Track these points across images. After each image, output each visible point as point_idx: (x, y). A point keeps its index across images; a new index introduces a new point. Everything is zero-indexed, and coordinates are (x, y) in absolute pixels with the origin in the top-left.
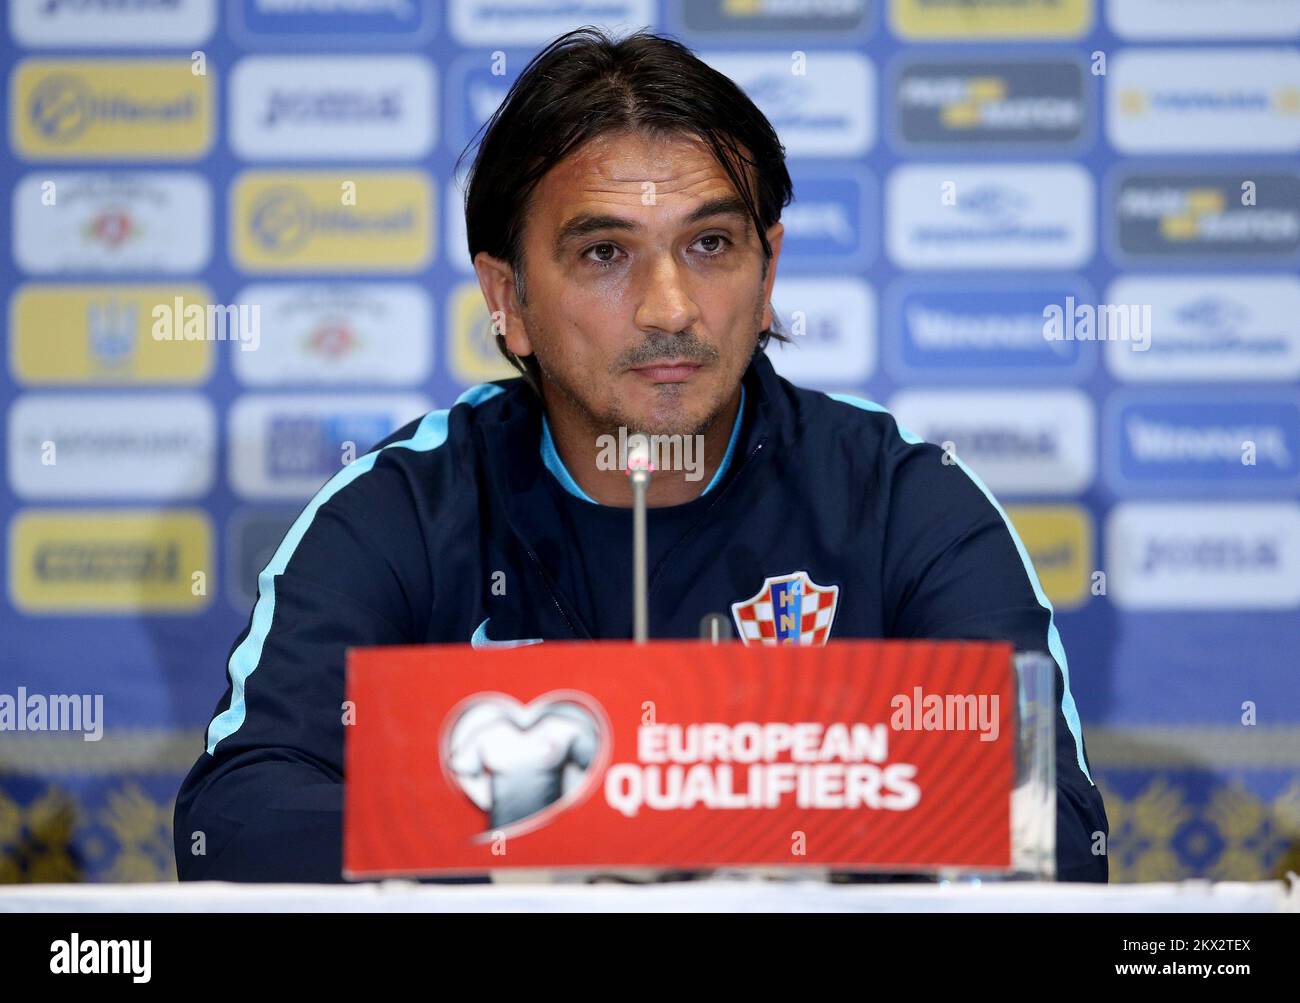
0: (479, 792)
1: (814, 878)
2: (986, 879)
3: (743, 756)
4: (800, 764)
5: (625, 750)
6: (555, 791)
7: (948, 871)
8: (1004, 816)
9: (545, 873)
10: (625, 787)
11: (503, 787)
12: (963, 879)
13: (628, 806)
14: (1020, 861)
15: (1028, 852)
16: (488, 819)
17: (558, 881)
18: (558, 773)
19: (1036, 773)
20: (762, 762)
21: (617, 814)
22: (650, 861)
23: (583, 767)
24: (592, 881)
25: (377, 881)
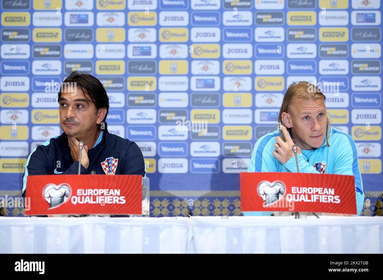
0: (49, 200)
1: (107, 216)
2: (137, 216)
3: (95, 194)
4: (105, 196)
5: (74, 193)
6: (62, 200)
7: (132, 215)
8: (141, 205)
9: (61, 215)
10: (74, 200)
11: (53, 200)
12: (133, 216)
13: (75, 203)
14: (143, 213)
15: (145, 211)
16: (50, 205)
17: (62, 216)
18: (63, 197)
19: (146, 198)
20: (98, 196)
21: (73, 204)
22: (78, 213)
23: (67, 197)
24: (69, 216)
25: (30, 216)
